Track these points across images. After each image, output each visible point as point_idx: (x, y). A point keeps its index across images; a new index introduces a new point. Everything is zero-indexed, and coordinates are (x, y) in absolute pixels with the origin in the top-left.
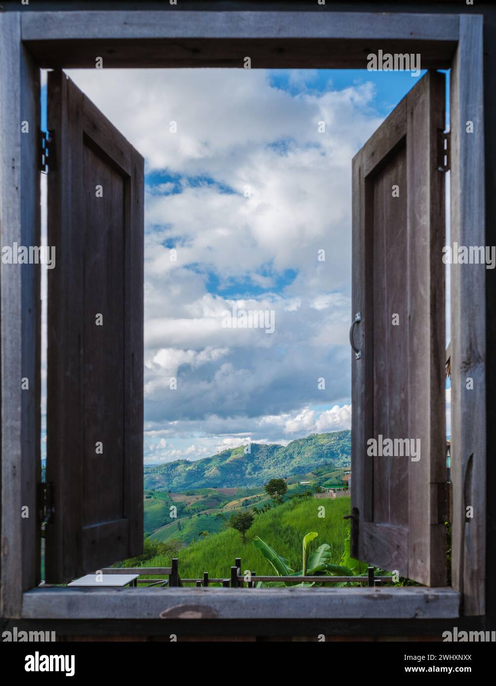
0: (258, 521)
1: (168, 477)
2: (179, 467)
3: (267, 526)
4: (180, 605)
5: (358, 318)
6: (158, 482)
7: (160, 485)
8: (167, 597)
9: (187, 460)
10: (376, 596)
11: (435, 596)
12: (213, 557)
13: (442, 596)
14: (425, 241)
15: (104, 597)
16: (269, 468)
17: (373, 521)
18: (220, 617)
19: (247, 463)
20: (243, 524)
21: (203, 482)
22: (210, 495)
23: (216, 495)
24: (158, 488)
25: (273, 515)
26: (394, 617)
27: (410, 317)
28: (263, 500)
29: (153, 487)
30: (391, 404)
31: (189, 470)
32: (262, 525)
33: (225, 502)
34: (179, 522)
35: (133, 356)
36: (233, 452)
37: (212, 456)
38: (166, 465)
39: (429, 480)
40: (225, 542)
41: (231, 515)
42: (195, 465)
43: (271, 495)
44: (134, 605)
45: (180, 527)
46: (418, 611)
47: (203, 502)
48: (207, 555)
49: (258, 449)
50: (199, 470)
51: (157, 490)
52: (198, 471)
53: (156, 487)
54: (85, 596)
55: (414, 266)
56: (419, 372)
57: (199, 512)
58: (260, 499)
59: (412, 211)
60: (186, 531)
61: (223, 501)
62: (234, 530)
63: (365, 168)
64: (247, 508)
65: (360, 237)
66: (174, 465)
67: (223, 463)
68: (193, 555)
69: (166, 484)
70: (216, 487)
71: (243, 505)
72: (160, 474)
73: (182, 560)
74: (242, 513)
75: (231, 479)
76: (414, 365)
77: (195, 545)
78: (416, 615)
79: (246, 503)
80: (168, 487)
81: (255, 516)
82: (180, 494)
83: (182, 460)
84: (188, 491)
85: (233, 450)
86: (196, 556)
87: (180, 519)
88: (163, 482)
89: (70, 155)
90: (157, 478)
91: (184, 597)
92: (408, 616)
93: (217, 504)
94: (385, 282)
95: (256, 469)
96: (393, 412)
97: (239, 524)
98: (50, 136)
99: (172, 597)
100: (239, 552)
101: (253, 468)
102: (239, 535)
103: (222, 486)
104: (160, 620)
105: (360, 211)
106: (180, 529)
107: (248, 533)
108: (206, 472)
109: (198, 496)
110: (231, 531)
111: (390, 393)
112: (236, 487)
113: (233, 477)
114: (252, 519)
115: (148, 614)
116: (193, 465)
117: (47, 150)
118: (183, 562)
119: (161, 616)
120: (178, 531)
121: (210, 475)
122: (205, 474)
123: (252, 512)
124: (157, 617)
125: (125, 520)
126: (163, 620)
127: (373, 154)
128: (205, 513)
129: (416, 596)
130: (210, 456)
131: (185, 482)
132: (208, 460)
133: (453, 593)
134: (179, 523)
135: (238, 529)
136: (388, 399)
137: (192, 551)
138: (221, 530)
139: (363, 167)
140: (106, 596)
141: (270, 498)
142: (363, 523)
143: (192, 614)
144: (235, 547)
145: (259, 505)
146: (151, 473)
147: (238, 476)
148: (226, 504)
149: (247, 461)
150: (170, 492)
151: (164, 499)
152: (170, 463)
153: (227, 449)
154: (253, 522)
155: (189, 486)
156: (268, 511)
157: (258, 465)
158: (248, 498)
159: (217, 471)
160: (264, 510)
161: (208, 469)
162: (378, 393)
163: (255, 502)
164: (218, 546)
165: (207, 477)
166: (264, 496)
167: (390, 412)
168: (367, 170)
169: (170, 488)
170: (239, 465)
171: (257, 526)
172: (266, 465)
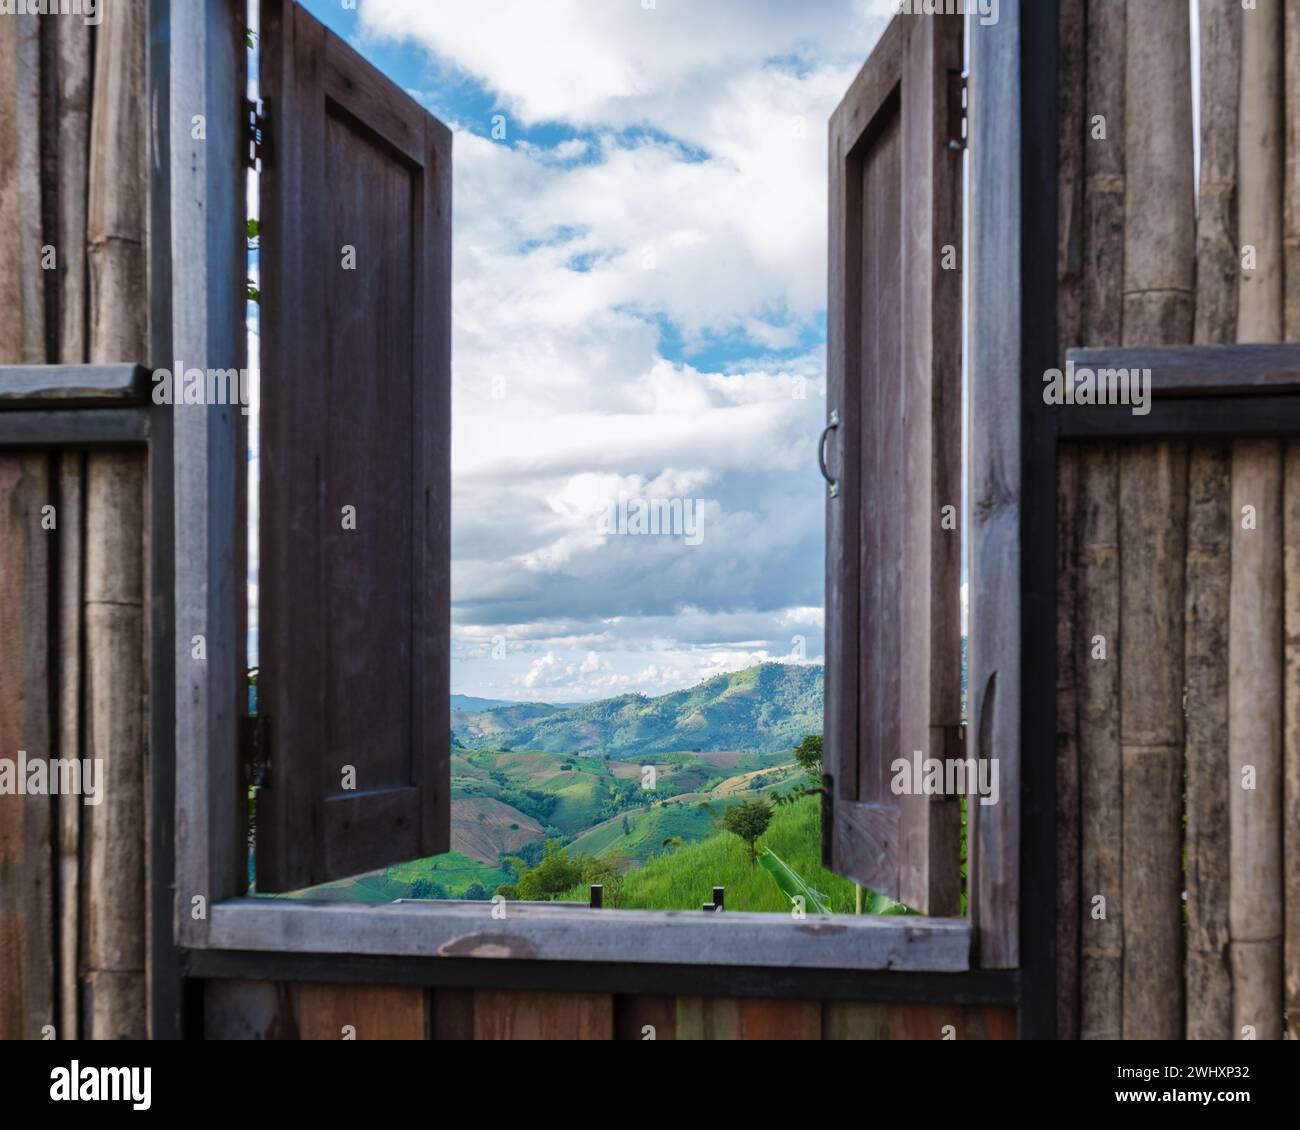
0: (781, 818)
1: (606, 729)
2: (626, 708)
3: (800, 830)
4: (474, 934)
5: (835, 420)
6: (585, 738)
7: (588, 744)
8: (451, 919)
9: (643, 694)
10: (817, 927)
11: (924, 930)
12: (690, 889)
13: (938, 930)
14: (926, 279)
15: (345, 916)
16: (805, 713)
17: (857, 799)
18: (542, 956)
19: (761, 703)
20: (750, 823)
21: (673, 739)
22: (686, 765)
23: (697, 766)
24: (585, 750)
25: (810, 808)
26: (849, 965)
27: (904, 420)
28: (792, 778)
29: (574, 748)
30: (884, 580)
31: (646, 715)
32: (789, 826)
33: (716, 780)
34: (626, 818)
35: (428, 492)
36: (734, 680)
37: (690, 687)
38: (601, 704)
39: (927, 722)
40: (716, 858)
41: (726, 806)
42: (658, 706)
43: (808, 766)
44: (395, 931)
45: (627, 829)
46: (892, 957)
47: (674, 780)
48: (678, 885)
49: (783, 674)
50: (666, 715)
51: (582, 754)
52: (663, 718)
53: (581, 748)
54: (313, 913)
55: (910, 323)
56: (915, 521)
57: (665, 798)
58: (786, 774)
59: (908, 222)
60: (638, 837)
61: (712, 779)
62: (732, 835)
63: (845, 139)
64: (759, 792)
65: (839, 268)
66: (616, 705)
67: (714, 702)
68: (650, 884)
69: (600, 741)
70: (699, 750)
71: (752, 787)
72: (589, 722)
73: (629, 893)
74: (749, 803)
75: (728, 734)
76: (909, 509)
77: (655, 864)
78: (890, 963)
79: (758, 784)
80: (604, 749)
81: (776, 809)
82: (628, 762)
83: (632, 696)
84: (644, 757)
85: (732, 675)
86: (658, 886)
87: (628, 813)
88: (595, 738)
89: (298, 140)
90: (583, 731)
91: (480, 919)
92: (875, 966)
93: (700, 784)
94: (877, 352)
95: (778, 714)
96: (886, 595)
97: (743, 824)
98: (264, 107)
99: (460, 919)
100: (742, 880)
101: (772, 712)
102: (741, 845)
103: (711, 748)
104: (439, 958)
105: (839, 218)
106: (627, 833)
107: (762, 843)
108: (678, 719)
109: (662, 768)
110: (726, 837)
111: (883, 562)
112: (738, 751)
113: (732, 731)
114: (769, 815)
115: (419, 948)
116: (654, 704)
117: (258, 133)
118: (631, 897)
119: (440, 951)
120: (624, 834)
121: (687, 725)
122: (677, 723)
123: (768, 801)
124: (434, 954)
125: (414, 789)
126: (444, 958)
127: (856, 113)
128: (678, 802)
129: (890, 929)
130: (687, 688)
131: (637, 739)
132: (683, 696)
133: (959, 926)
134: (625, 820)
135: (740, 833)
136: (879, 572)
137: (649, 876)
138: (707, 836)
139: (843, 135)
140: (349, 913)
141: (806, 774)
142: (839, 803)
143: (492, 950)
144: (736, 871)
145: (783, 787)
146: (572, 720)
147: (743, 727)
148: (718, 784)
149: (759, 698)
150: (608, 758)
151: (597, 771)
152: (609, 700)
153: (721, 674)
154: (771, 820)
155: (646, 747)
156: (800, 798)
157: (783, 705)
158: (761, 772)
159: (701, 718)
160: (794, 797)
161: (682, 714)
162: (866, 560)
163: (776, 780)
164: (701, 867)
165: (680, 730)
166: (794, 769)
167: (883, 594)
168: (849, 142)
169: (608, 750)
170: (743, 706)
171: (778, 828)
172: (798, 707)
